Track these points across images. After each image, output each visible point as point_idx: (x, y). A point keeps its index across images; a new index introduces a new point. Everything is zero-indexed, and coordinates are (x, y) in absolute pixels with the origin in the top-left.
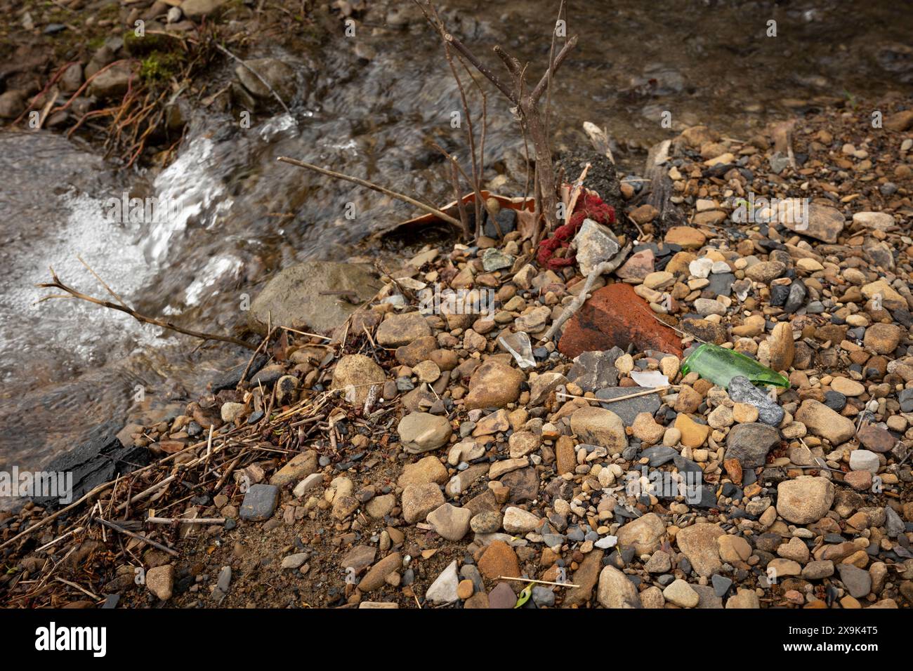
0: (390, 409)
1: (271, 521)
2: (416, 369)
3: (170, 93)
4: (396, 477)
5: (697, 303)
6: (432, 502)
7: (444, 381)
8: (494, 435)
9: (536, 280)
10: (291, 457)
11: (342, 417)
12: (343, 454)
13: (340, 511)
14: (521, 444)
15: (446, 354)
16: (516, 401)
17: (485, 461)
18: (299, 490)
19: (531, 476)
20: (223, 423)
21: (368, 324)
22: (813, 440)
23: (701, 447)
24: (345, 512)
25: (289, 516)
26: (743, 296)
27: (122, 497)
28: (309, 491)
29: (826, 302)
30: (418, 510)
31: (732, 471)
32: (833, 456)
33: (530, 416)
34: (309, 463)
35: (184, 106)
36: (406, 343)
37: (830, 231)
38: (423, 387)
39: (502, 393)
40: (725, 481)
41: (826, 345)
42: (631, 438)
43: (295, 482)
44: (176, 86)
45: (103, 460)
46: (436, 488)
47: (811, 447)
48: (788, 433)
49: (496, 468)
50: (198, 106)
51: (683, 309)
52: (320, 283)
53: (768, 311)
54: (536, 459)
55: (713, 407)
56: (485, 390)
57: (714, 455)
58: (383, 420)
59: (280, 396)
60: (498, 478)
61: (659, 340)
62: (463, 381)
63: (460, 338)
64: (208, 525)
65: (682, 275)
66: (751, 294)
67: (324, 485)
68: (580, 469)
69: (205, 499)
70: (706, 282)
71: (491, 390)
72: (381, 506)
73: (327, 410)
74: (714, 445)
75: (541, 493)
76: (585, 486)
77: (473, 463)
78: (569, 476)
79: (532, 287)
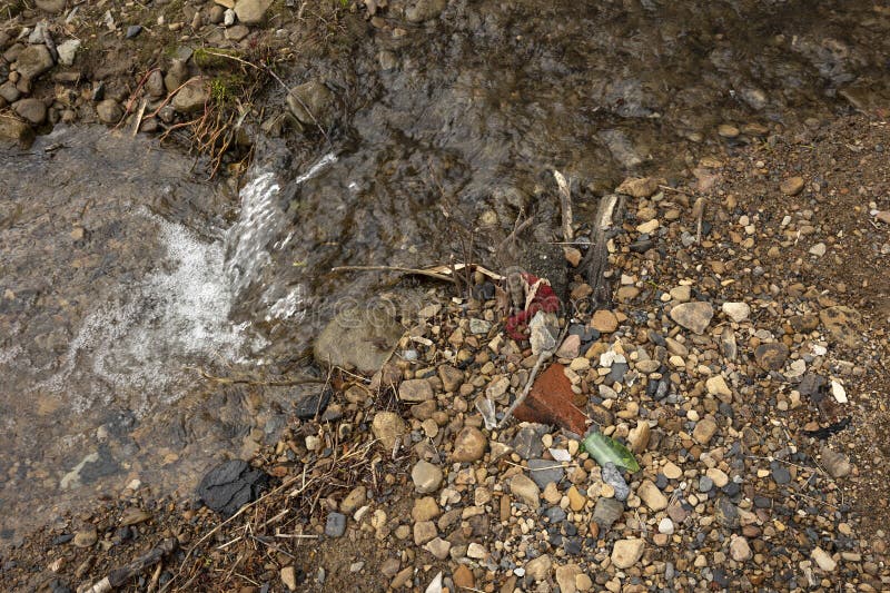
0: (408, 456)
1: (343, 539)
2: (423, 425)
3: (237, 115)
4: (410, 509)
5: (601, 387)
6: (430, 535)
7: (440, 436)
8: (467, 485)
9: (503, 349)
10: (351, 489)
11: (379, 460)
12: (380, 489)
13: (380, 536)
14: (481, 496)
15: (442, 416)
16: (482, 459)
17: (461, 506)
18: (357, 516)
19: (485, 521)
20: (308, 452)
21: (394, 379)
22: (643, 510)
23: (579, 512)
24: (383, 536)
25: (352, 536)
26: (630, 384)
27: (262, 521)
28: (363, 518)
29: (680, 397)
30: (422, 539)
31: (593, 530)
32: (651, 522)
33: (489, 475)
34: (362, 497)
35: (249, 130)
36: (419, 403)
37: (699, 327)
38: (428, 440)
39: (474, 454)
40: (589, 535)
41: (670, 434)
42: (542, 501)
43: (354, 510)
44: (241, 108)
45: (242, 482)
46: (432, 524)
47: (640, 514)
48: (630, 505)
49: (467, 512)
50: (260, 130)
51: (591, 391)
52: (360, 330)
53: (643, 398)
54: (489, 509)
55: (592, 483)
56: (463, 450)
57: (585, 518)
58: (404, 463)
59: (341, 437)
60: (466, 520)
61: (571, 422)
62: (452, 437)
63: (451, 400)
64: (309, 539)
65: (595, 363)
66: (636, 381)
67: (370, 514)
68: (512, 519)
69: (306, 521)
70: (609, 370)
71: (467, 451)
72: (403, 532)
73: (370, 456)
74: (587, 510)
75: (490, 532)
76: (513, 532)
77: (454, 506)
78: (505, 523)
79: (500, 354)
